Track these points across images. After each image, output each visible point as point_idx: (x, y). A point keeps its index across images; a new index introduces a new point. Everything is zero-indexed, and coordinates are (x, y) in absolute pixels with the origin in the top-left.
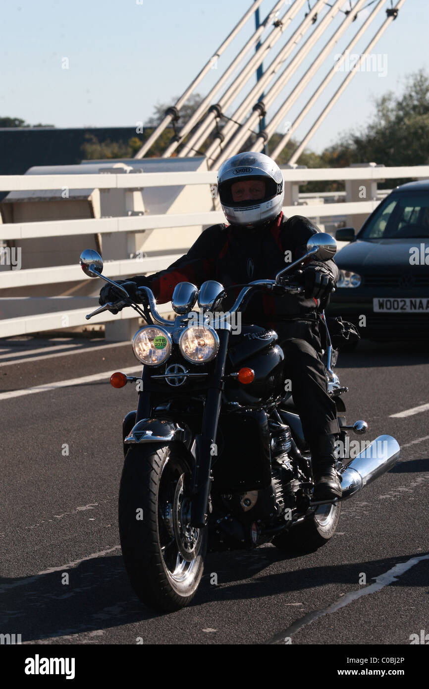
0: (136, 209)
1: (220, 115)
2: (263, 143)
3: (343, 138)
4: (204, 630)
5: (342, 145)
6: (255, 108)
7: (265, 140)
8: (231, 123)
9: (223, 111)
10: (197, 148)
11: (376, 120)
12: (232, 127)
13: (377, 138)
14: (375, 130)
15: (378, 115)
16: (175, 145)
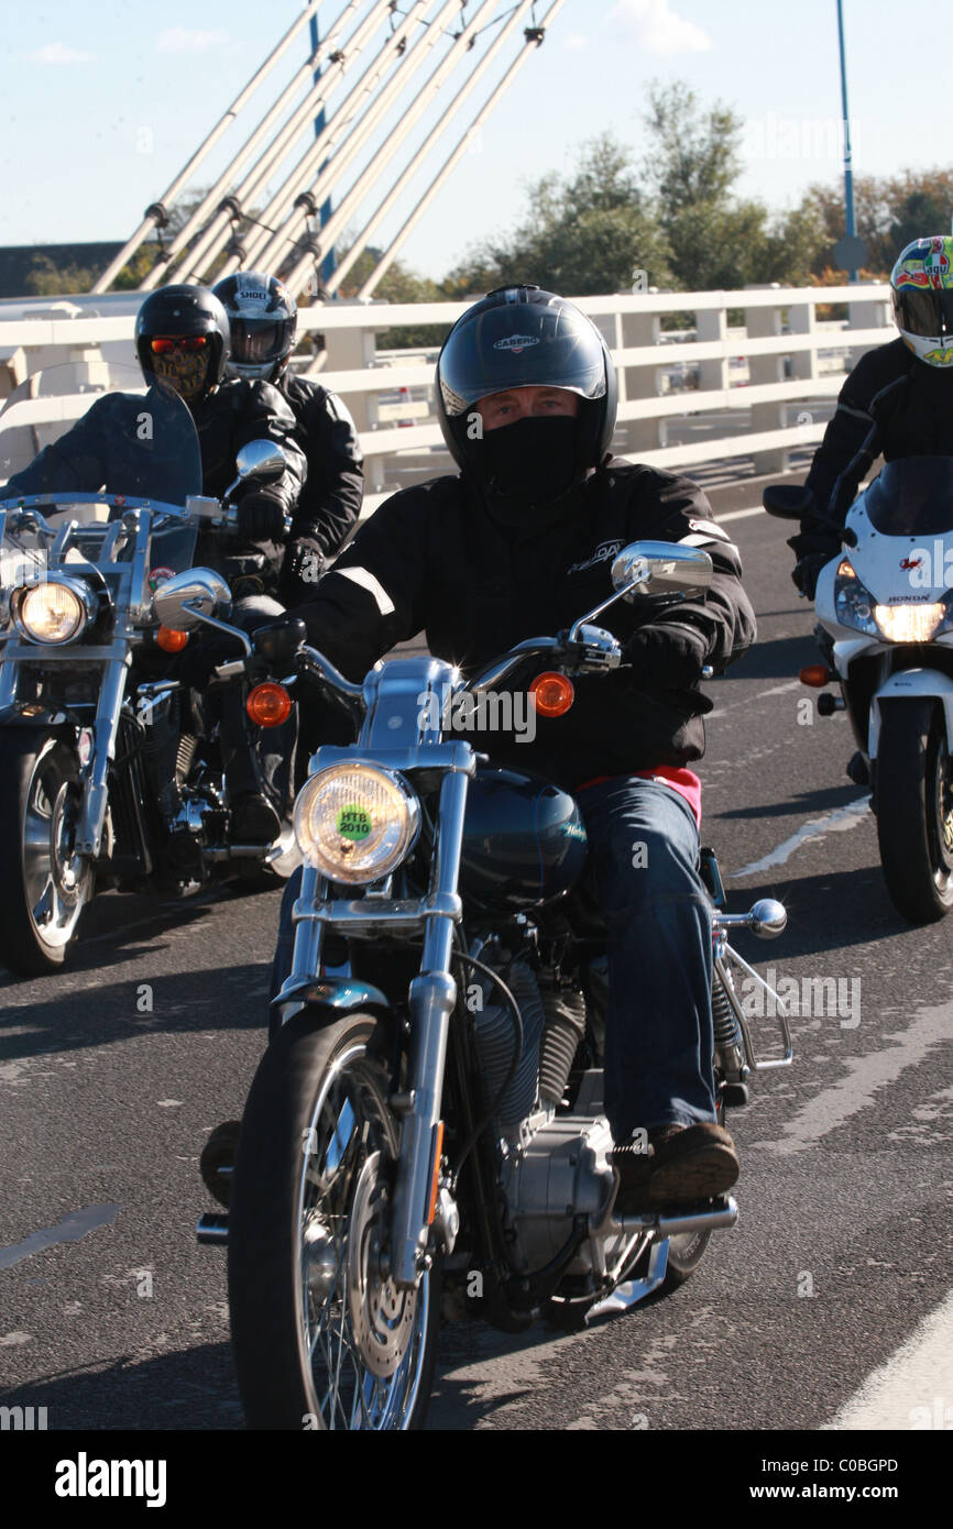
0: (93, 381)
1: (237, 215)
2: (314, 262)
3: (474, 252)
4: (160, 1103)
5: (473, 265)
6: (298, 203)
7: (317, 257)
8: (257, 230)
9: (245, 210)
10: (200, 273)
11: (531, 220)
12: (261, 236)
13: (532, 252)
14: (529, 238)
15: (533, 211)
16: (162, 268)
